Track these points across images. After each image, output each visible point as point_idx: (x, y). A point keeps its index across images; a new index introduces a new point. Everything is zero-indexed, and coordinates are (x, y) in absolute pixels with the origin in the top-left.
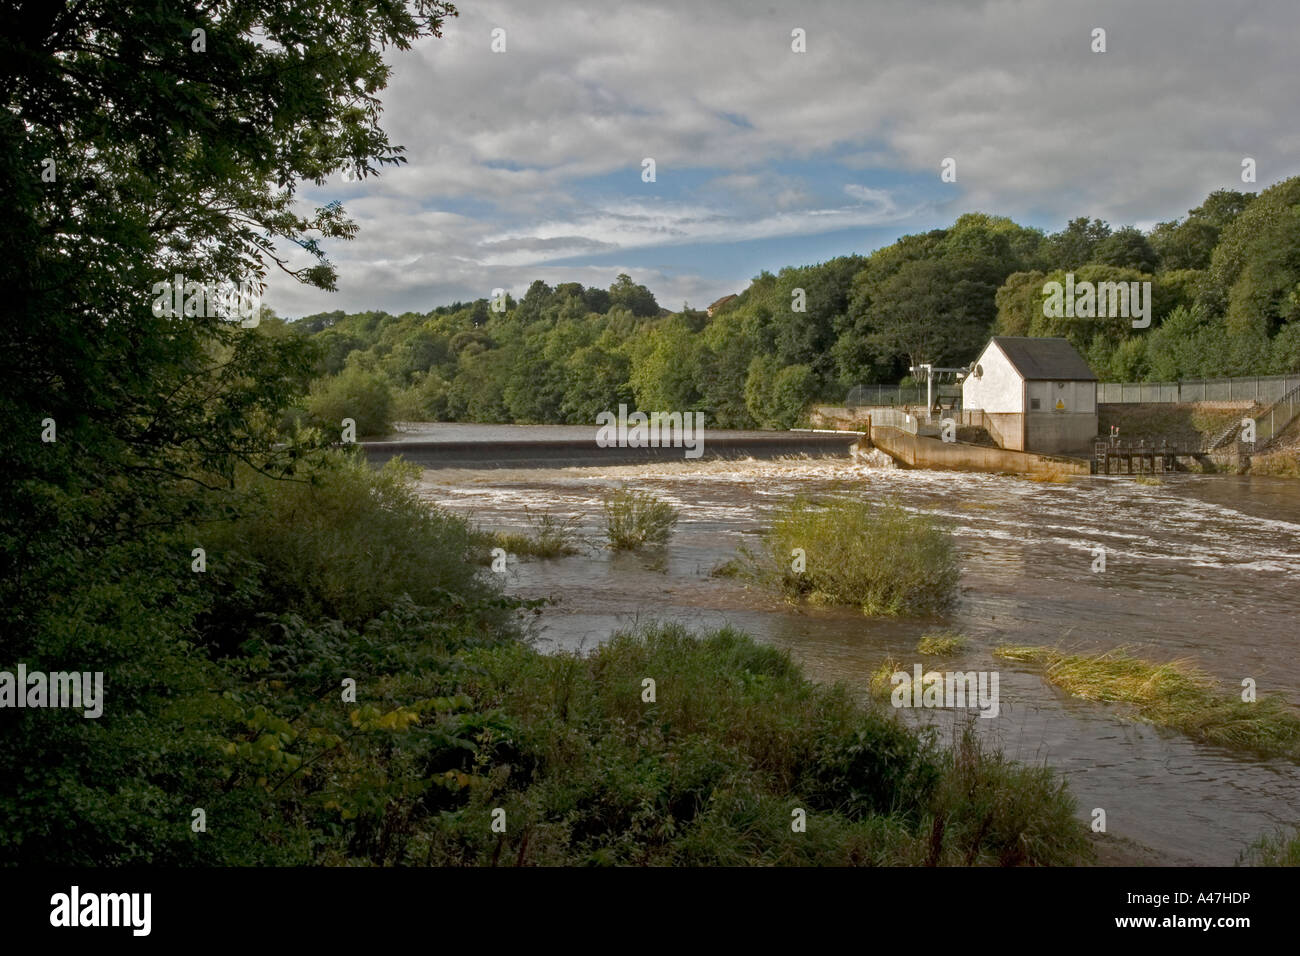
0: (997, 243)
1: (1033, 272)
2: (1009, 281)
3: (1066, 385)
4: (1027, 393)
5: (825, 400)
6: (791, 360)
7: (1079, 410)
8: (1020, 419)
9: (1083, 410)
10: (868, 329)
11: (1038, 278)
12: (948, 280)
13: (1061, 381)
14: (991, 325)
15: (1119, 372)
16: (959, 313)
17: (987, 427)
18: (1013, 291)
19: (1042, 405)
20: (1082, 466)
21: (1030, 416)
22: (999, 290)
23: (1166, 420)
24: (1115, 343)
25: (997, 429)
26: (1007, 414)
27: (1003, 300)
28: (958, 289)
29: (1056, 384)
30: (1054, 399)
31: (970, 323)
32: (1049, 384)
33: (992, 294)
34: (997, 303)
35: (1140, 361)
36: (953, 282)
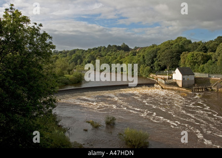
1: (187, 52)
5: (153, 73)
6: (147, 65)
7: (191, 79)
10: (160, 61)
15: (200, 70)
17: (176, 82)
18: (183, 55)
19: (185, 79)
20: (190, 91)
23: (206, 81)
24: (199, 65)
26: (179, 80)
31: (176, 60)
32: (186, 75)
33: (180, 56)
35: (203, 69)
36: (174, 53)
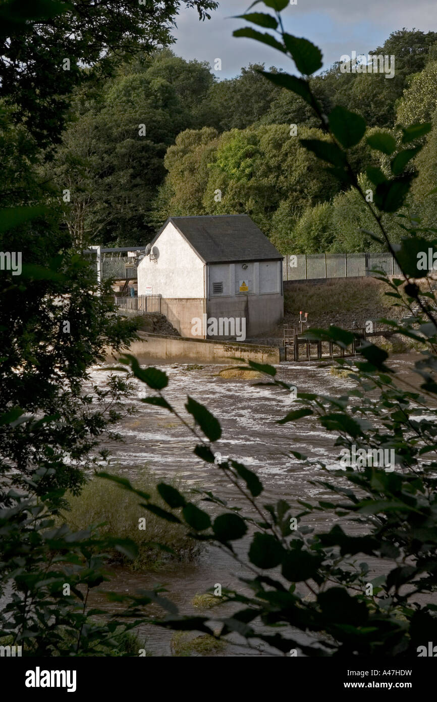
0: (163, 93)
1: (206, 130)
2: (179, 139)
3: (249, 265)
4: (209, 277)
7: (264, 291)
8: (202, 305)
9: (267, 290)
11: (213, 136)
12: (110, 139)
13: (244, 262)
14: (160, 189)
16: (123, 177)
17: (164, 313)
18: (185, 152)
19: (225, 289)
20: (270, 355)
21: (213, 301)
22: (169, 150)
23: (354, 296)
24: (298, 209)
25: (174, 314)
26: (187, 299)
27: (173, 161)
28: (122, 148)
29: (239, 266)
30: (237, 282)
31: (136, 186)
32: (232, 266)
33: (161, 154)
34: (166, 164)
35: (324, 229)
36: (116, 140)
